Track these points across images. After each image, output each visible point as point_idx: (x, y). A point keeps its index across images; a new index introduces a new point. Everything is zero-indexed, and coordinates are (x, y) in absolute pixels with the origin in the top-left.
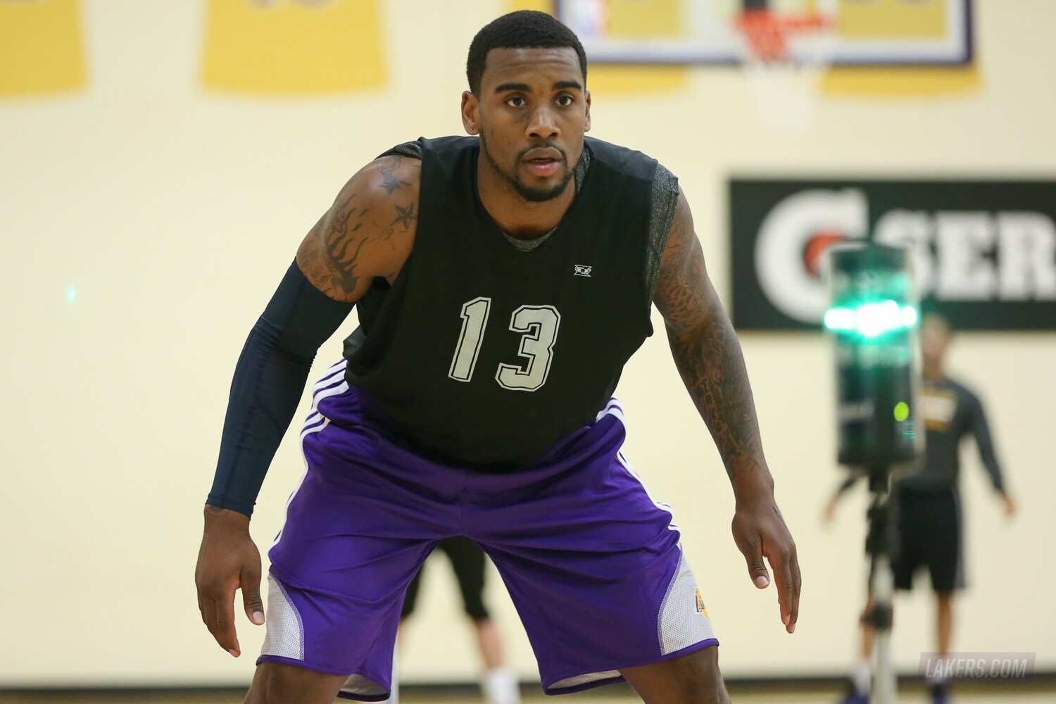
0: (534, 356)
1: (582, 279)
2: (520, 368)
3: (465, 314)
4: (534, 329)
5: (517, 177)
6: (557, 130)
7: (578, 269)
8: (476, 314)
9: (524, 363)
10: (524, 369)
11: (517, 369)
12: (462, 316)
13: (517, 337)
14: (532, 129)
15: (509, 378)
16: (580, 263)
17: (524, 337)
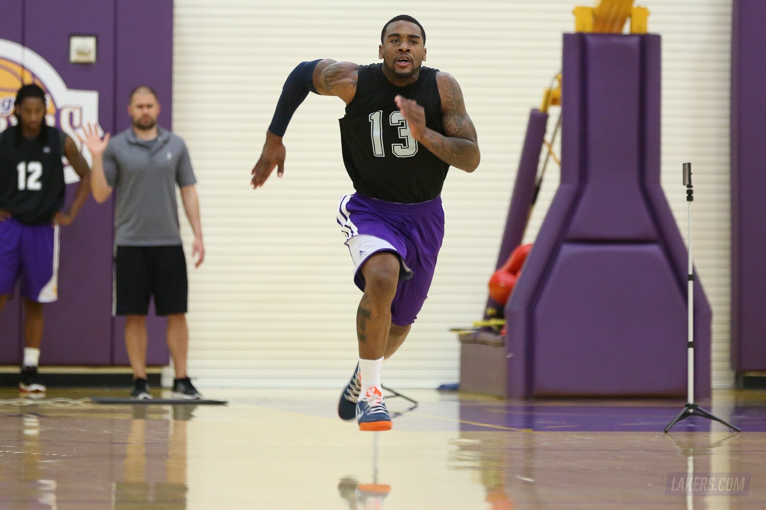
0: (407, 136)
2: (402, 144)
3: (371, 120)
4: (402, 123)
5: (394, 69)
8: (376, 118)
9: (403, 142)
10: (405, 145)
11: (401, 146)
14: (400, 48)
15: (399, 151)
17: (399, 128)
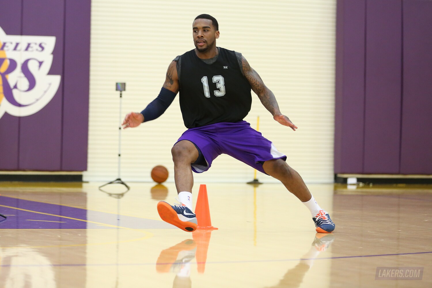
1: (226, 69)
4: (218, 81)
6: (202, 35)
7: (224, 67)
8: (205, 80)
9: (219, 89)
10: (219, 91)
12: (202, 82)
13: (215, 83)
14: (198, 36)
15: (217, 94)
16: (224, 66)
17: (217, 83)
